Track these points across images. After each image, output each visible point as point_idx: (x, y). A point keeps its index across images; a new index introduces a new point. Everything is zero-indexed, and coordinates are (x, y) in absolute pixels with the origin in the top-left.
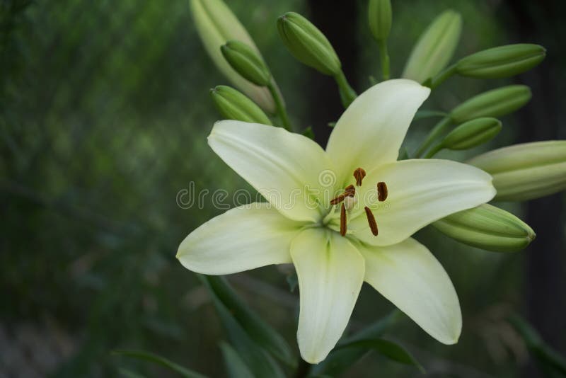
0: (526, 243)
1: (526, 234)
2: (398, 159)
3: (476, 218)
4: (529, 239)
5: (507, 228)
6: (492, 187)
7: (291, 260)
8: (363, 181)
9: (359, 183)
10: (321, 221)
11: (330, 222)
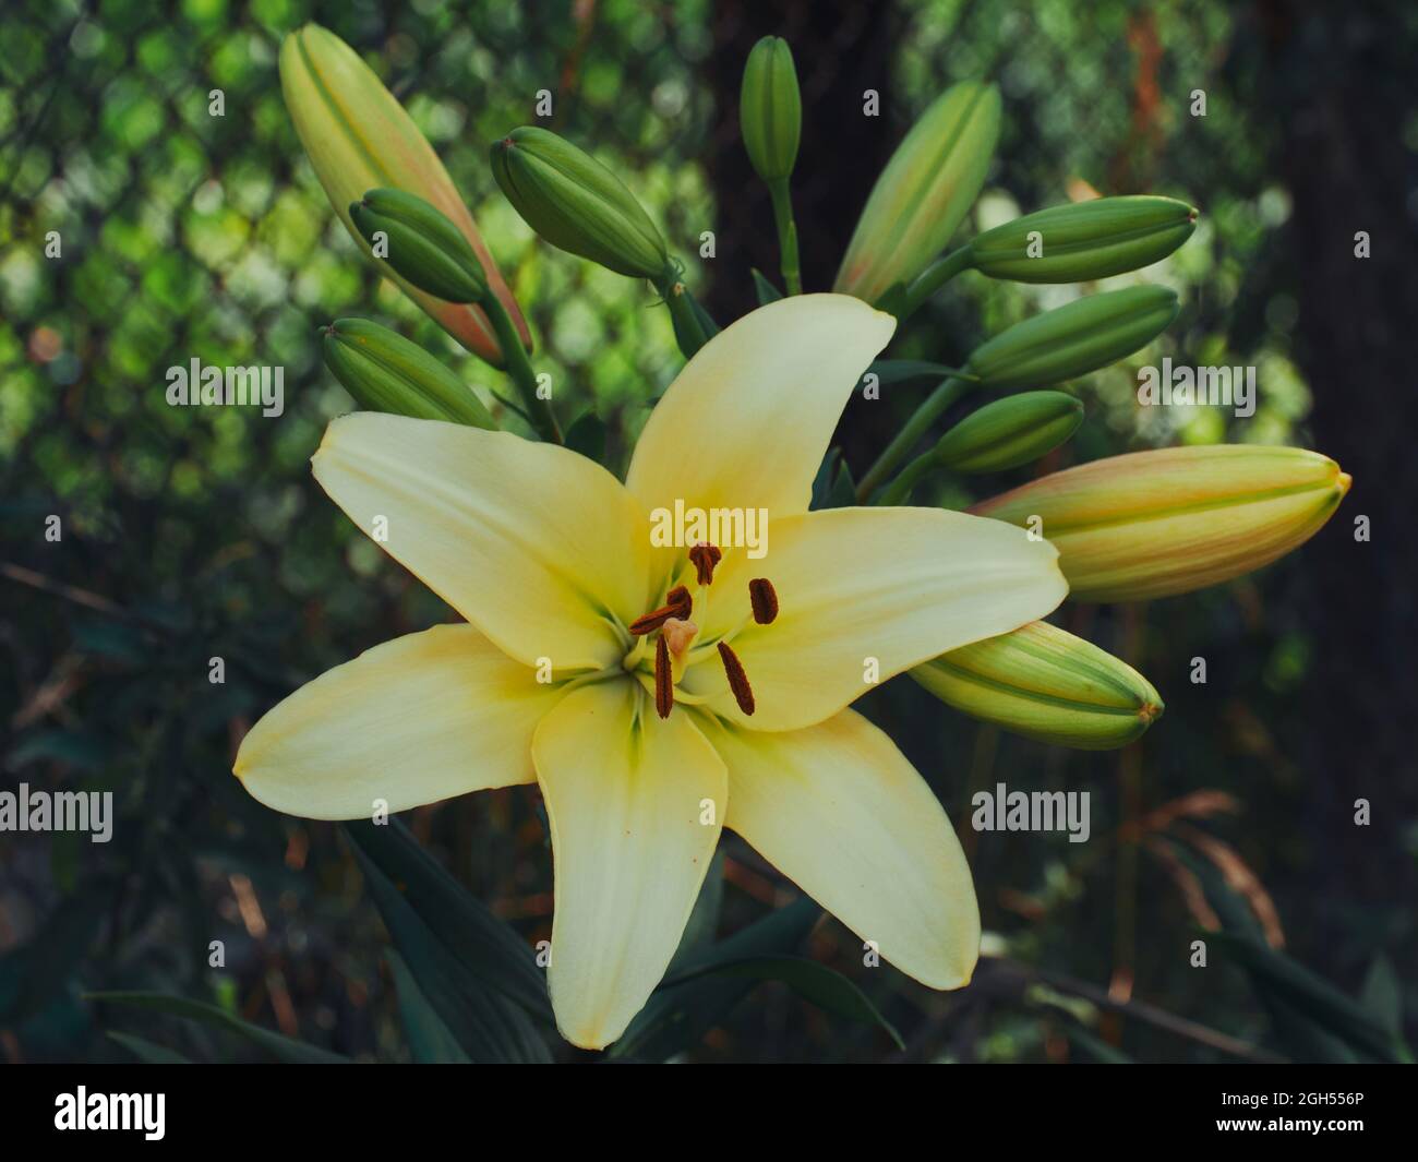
0: (1139, 726)
1: (1138, 703)
2: (812, 508)
3: (1012, 661)
4: (1146, 716)
5: (1090, 688)
6: (1058, 574)
7: (535, 774)
8: (717, 571)
9: (705, 577)
10: (620, 661)
11: (639, 668)
